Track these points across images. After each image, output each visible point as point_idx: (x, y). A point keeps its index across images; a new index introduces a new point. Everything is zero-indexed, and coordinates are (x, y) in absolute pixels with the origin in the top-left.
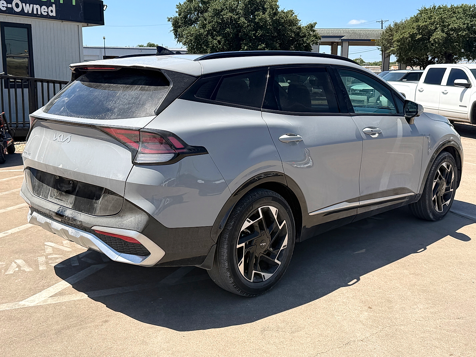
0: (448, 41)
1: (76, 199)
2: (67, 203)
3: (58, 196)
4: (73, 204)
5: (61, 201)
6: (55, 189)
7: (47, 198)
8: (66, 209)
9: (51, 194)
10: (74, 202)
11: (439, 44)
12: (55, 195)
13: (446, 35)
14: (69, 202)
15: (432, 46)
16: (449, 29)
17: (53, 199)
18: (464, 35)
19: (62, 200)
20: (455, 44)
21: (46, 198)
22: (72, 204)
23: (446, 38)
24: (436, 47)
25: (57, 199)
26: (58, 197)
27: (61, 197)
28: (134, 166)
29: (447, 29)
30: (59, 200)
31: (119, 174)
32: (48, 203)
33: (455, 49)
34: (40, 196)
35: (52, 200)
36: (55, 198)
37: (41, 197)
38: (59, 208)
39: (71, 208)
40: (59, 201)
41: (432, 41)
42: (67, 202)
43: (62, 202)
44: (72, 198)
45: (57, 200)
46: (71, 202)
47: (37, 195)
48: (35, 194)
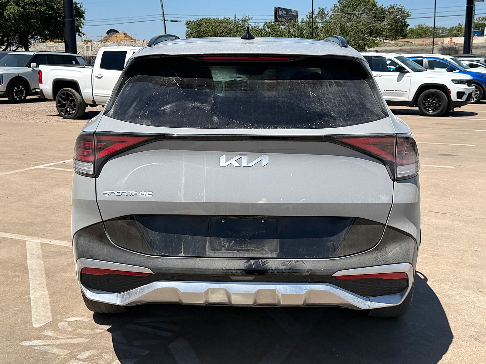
0: (24, 17)
1: (282, 243)
2: (264, 252)
3: (233, 246)
4: (278, 251)
5: (246, 252)
6: (221, 238)
7: (205, 253)
8: (264, 261)
9: (212, 246)
10: (278, 248)
11: (15, 20)
12: (224, 246)
13: (22, 9)
15: (6, 22)
16: (24, 2)
17: (222, 253)
18: (42, 10)
19: (248, 250)
20: (32, 21)
21: (200, 254)
22: (276, 252)
23: (22, 14)
24: (12, 24)
25: (234, 250)
27: (244, 247)
28: (395, 182)
29: (24, 3)
31: (381, 196)
32: (209, 261)
33: (33, 26)
34: (180, 255)
36: (227, 251)
37: (184, 255)
38: (247, 262)
39: (275, 257)
40: (239, 253)
41: (7, 17)
42: (264, 250)
43: (249, 252)
45: (233, 253)
46: (272, 248)
47: (166, 255)
48: (158, 255)
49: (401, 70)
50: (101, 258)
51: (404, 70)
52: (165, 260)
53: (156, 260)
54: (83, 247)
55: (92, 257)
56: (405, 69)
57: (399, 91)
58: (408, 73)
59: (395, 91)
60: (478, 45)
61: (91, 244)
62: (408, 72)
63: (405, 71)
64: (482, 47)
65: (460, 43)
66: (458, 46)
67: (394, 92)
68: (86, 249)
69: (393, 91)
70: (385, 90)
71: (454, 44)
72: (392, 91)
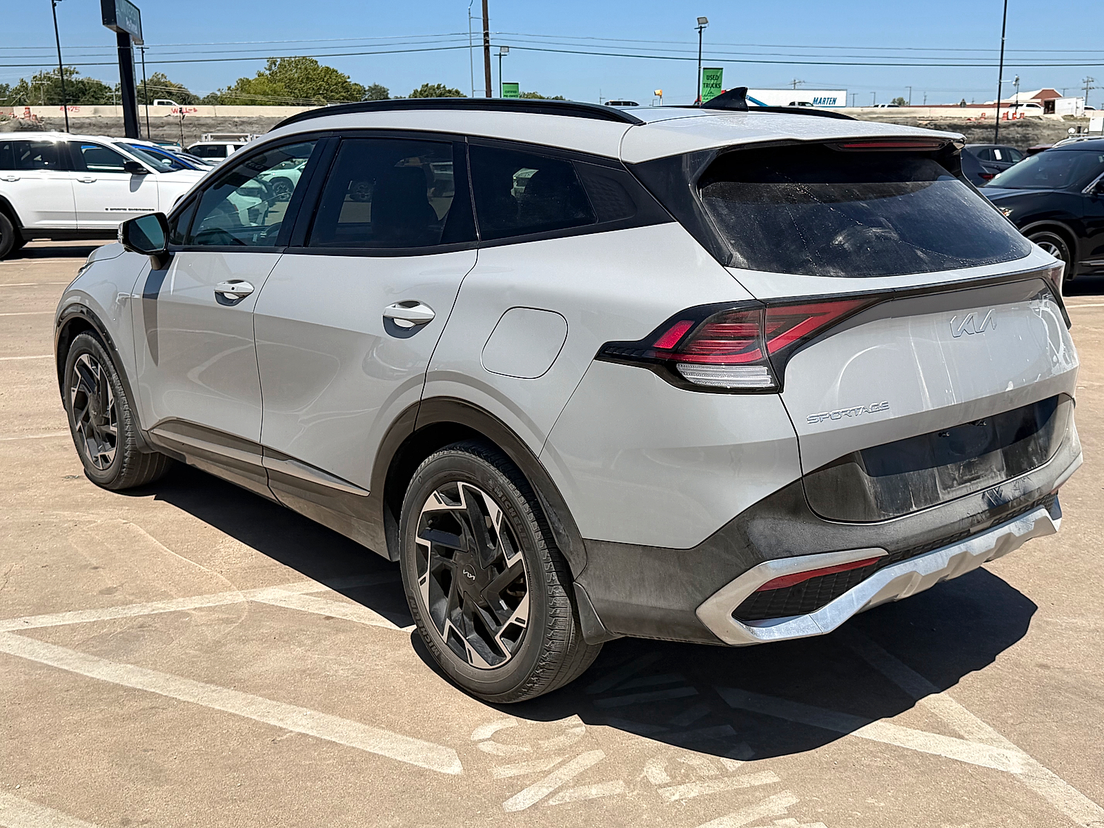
1: (1005, 455)
2: (994, 475)
3: (964, 475)
4: (1005, 469)
5: (978, 480)
6: (948, 465)
7: (938, 498)
8: (997, 489)
9: (943, 483)
10: (1004, 463)
12: (955, 479)
14: (995, 470)
17: (955, 490)
21: (931, 500)
22: (1003, 470)
25: (966, 482)
26: (966, 478)
27: (973, 472)
30: (973, 482)
32: (946, 509)
34: (911, 510)
35: (954, 493)
36: (959, 485)
37: (916, 509)
38: (983, 498)
39: (1004, 479)
40: (972, 485)
42: (992, 471)
43: (981, 479)
44: (997, 457)
45: (966, 486)
46: (1000, 466)
47: (896, 515)
48: (886, 518)
49: (135, 170)
50: (805, 550)
51: (141, 169)
52: (898, 525)
53: (886, 528)
54: (766, 537)
55: (790, 552)
56: (141, 166)
57: (137, 210)
58: (149, 175)
59: (129, 209)
60: (83, 120)
61: (779, 529)
62: (149, 172)
63: (142, 171)
64: (90, 124)
65: (47, 116)
66: (43, 123)
67: (128, 211)
68: (773, 542)
69: (125, 209)
70: (107, 209)
71: (37, 119)
72: (122, 211)
